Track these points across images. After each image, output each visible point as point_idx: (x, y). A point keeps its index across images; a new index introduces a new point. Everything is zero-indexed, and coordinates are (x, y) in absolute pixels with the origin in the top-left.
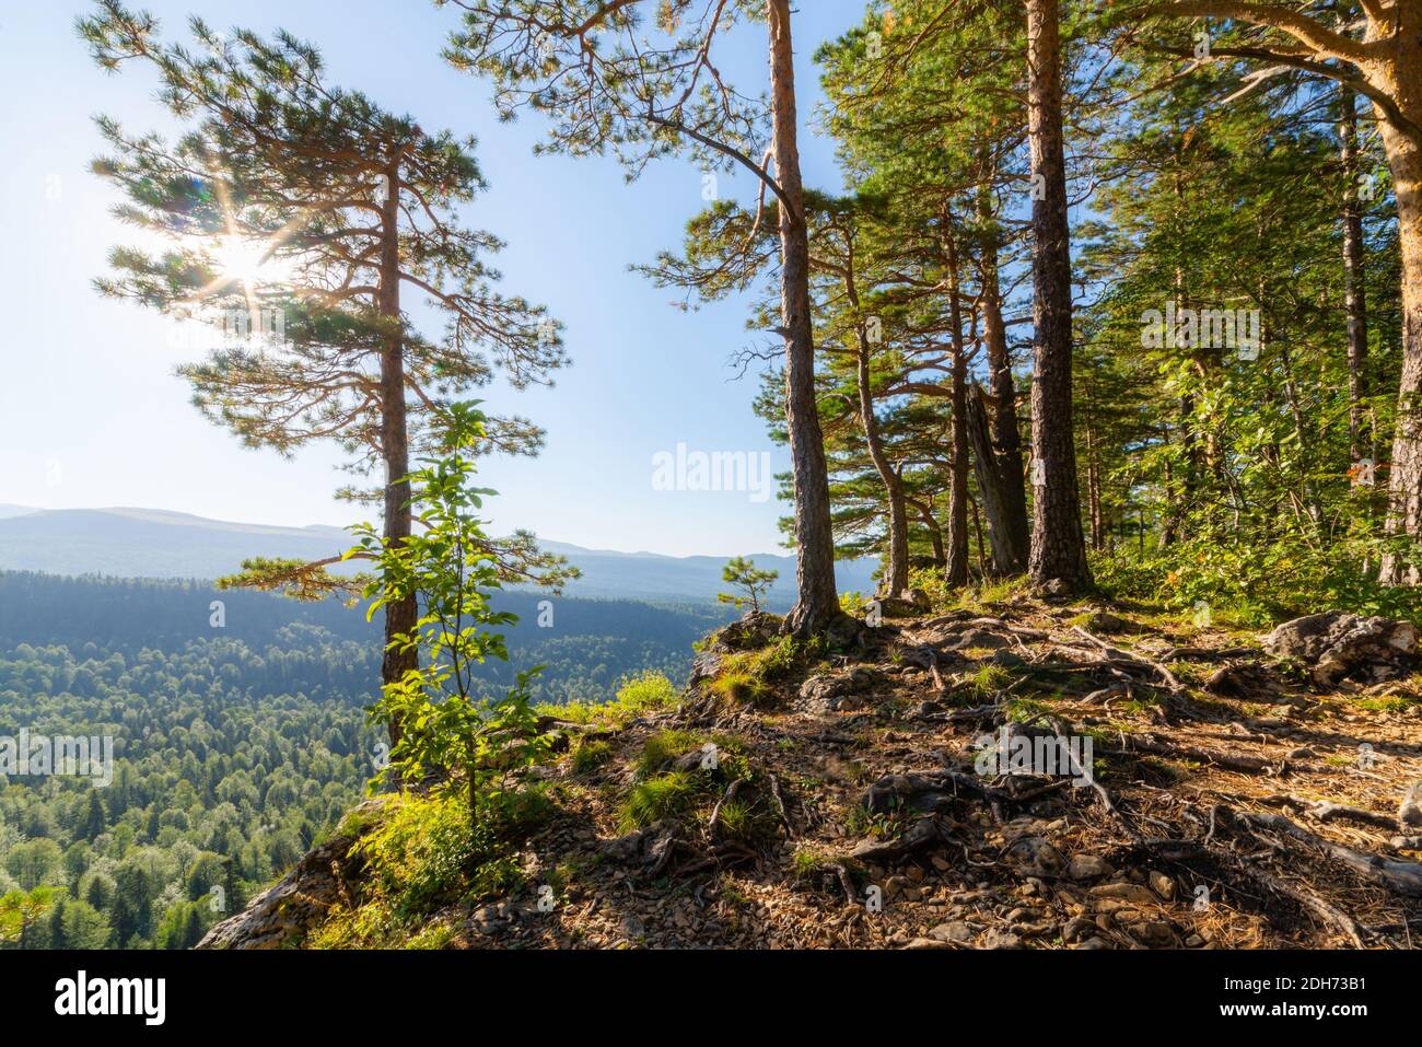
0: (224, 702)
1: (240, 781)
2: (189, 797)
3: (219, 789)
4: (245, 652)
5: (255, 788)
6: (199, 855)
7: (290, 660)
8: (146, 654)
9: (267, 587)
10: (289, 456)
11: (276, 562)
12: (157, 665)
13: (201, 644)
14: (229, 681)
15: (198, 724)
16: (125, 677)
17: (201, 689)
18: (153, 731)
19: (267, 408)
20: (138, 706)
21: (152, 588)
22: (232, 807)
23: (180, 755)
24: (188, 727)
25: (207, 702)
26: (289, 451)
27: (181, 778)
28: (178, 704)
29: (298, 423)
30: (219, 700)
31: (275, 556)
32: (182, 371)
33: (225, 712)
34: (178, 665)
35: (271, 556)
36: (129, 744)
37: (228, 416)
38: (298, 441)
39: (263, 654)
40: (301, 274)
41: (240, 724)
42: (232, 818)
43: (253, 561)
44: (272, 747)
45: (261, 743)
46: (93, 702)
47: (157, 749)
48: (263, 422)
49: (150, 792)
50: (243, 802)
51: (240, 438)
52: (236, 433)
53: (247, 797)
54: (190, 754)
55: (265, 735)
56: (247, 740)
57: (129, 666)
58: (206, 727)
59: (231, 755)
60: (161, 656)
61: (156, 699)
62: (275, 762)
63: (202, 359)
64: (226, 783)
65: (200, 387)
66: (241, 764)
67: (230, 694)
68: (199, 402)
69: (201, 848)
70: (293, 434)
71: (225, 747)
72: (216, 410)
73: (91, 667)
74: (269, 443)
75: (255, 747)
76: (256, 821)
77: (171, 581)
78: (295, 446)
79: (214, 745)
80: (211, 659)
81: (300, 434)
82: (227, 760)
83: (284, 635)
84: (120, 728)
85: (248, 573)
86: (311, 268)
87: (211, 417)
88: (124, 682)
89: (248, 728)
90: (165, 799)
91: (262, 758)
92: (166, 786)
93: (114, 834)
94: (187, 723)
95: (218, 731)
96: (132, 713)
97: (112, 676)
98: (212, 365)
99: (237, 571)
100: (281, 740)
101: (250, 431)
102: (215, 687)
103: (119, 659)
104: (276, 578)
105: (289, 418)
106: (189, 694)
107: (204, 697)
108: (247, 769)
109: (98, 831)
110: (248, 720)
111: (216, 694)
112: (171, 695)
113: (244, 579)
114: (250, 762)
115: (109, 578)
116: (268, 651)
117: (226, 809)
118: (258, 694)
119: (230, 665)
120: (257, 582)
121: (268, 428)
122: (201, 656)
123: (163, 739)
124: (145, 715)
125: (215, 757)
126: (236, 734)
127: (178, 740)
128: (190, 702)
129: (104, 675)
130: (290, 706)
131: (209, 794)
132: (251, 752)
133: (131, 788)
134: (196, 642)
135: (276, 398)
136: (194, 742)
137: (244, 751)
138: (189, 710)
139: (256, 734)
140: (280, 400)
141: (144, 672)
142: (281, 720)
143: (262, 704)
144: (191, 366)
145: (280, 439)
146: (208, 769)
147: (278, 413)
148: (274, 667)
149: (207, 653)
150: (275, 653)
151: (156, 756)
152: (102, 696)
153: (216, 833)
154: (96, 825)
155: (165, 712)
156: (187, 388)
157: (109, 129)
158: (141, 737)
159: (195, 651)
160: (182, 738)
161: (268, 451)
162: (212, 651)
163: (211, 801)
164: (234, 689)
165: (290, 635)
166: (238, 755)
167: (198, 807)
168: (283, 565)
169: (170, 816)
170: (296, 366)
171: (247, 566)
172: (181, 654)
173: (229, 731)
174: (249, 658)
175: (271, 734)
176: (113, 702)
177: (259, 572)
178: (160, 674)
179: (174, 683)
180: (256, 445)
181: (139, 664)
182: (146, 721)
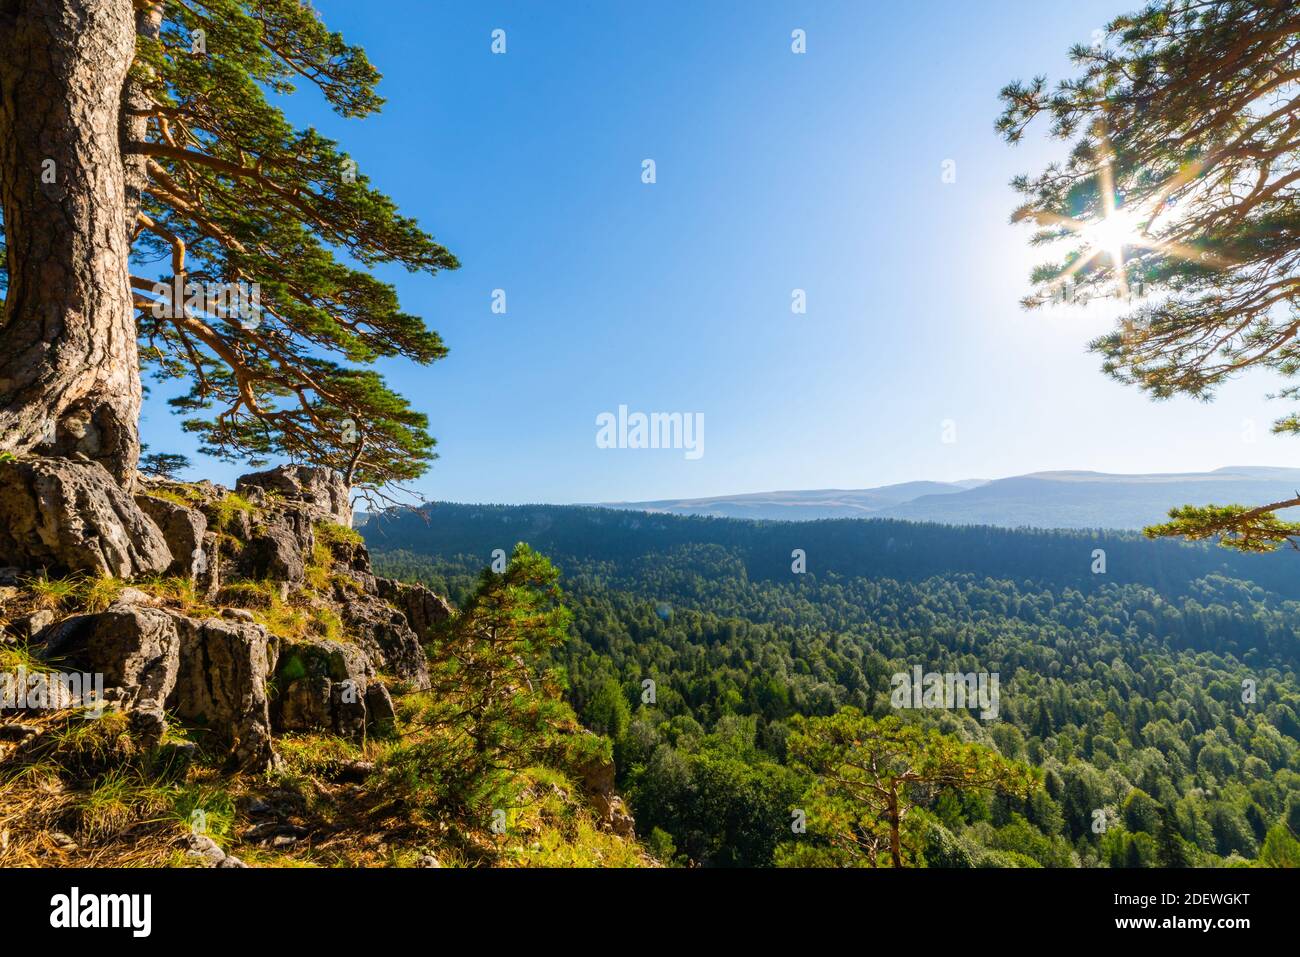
0: (1141, 647)
1: (1166, 731)
2: (1116, 730)
3: (1145, 731)
4: (1157, 601)
5: (1184, 744)
6: (1132, 790)
7: (1212, 615)
8: (1069, 594)
9: (1198, 537)
10: (1206, 397)
11: (1208, 510)
12: (1077, 604)
13: (1114, 589)
14: (1144, 628)
15: (1118, 664)
16: (1054, 611)
17: (1118, 631)
18: (1080, 661)
19: (1176, 355)
20: (1066, 637)
21: (1068, 536)
22: (1160, 755)
23: (1105, 688)
24: (1110, 664)
25: (1125, 644)
26: (1205, 391)
27: (1108, 710)
28: (1099, 642)
29: (1216, 360)
30: (1136, 645)
31: (1209, 503)
32: (1094, 346)
33: (1143, 657)
34: (1096, 606)
35: (1200, 505)
36: (1062, 668)
37: (1139, 373)
38: (1216, 378)
39: (1178, 605)
40: (1200, 205)
41: (1160, 673)
42: (1161, 766)
43: (1182, 510)
44: (1199, 704)
45: (1184, 697)
46: (1034, 628)
47: (1085, 678)
48: (1173, 369)
49: (1083, 714)
50: (1171, 753)
51: (1150, 391)
52: (1145, 388)
53: (1176, 750)
54: (1113, 690)
55: (1189, 689)
56: (1170, 691)
57: (1057, 602)
58: (1126, 668)
59: (1154, 703)
60: (1081, 596)
61: (1079, 633)
62: (1204, 723)
63: (1111, 328)
64: (1151, 728)
65: (1112, 355)
66: (1165, 714)
67: (1146, 641)
68: (1109, 368)
69: (1133, 783)
70: (1210, 373)
71: (1149, 692)
72: (1125, 371)
73: (1030, 599)
74: (1181, 389)
75: (1179, 700)
76: (1189, 779)
77: (1083, 531)
78: (1212, 385)
79: (1135, 687)
80: (1124, 604)
81: (1218, 370)
82: (1150, 705)
83: (1201, 587)
84: (1054, 652)
85: (1176, 521)
86: (1213, 192)
87: (1122, 378)
88: (1055, 615)
89: (1169, 678)
90: (1095, 724)
91: (1189, 714)
92: (1095, 713)
93: (1059, 740)
94: (1109, 659)
95: (1138, 675)
96: (1061, 642)
97: (1045, 607)
98: (1121, 331)
99: (1165, 520)
100: (1209, 701)
101: (1159, 384)
102: (1131, 631)
103: (1048, 594)
104: (1210, 526)
105: (1204, 357)
106: (1107, 633)
107: (1121, 639)
108: (1173, 722)
109: (1046, 734)
110: (1169, 670)
111: (1133, 638)
112: (1092, 632)
113: (1172, 528)
114: (1175, 715)
115: (1036, 529)
116: (1183, 601)
117: (1151, 754)
118: (1177, 646)
119: (1144, 612)
120: (1186, 531)
121: (1180, 373)
122: (1115, 600)
123: (1090, 671)
124: (1073, 645)
125: (1138, 699)
126: (1157, 682)
127: (1102, 674)
128: (1109, 641)
129: (1040, 607)
130: (1217, 666)
131: (1135, 733)
132: (1176, 703)
133: (1068, 706)
134: (1109, 587)
135: (1185, 341)
136: (1116, 680)
137: (1168, 701)
138: (1109, 648)
139: (1179, 687)
140: (1191, 341)
141: (1069, 608)
142: (1208, 679)
143: (1183, 658)
144: (1103, 339)
145: (1194, 382)
146: (1132, 709)
147: (1189, 357)
148: (1193, 621)
149: (1120, 598)
150: (1191, 605)
151: (1084, 683)
152: (1041, 624)
153: (1146, 776)
154: (1045, 729)
155: (1088, 647)
156: (1099, 358)
157: (1020, 184)
158: (1072, 664)
159: (1108, 594)
160: (1106, 673)
161: (1181, 398)
162: (1124, 597)
163: (1139, 742)
164: (1151, 637)
165: (1208, 587)
166: (1161, 703)
167: (1126, 742)
168: (1218, 512)
169: (1101, 742)
170: (1209, 300)
171: (1174, 514)
172: (1098, 595)
173: (1149, 677)
174: (1163, 607)
175: (1196, 690)
176: (1048, 630)
177: (1188, 521)
178: (1081, 612)
179: (1093, 622)
180: (1167, 394)
181: (1064, 601)
182: (1073, 651)
